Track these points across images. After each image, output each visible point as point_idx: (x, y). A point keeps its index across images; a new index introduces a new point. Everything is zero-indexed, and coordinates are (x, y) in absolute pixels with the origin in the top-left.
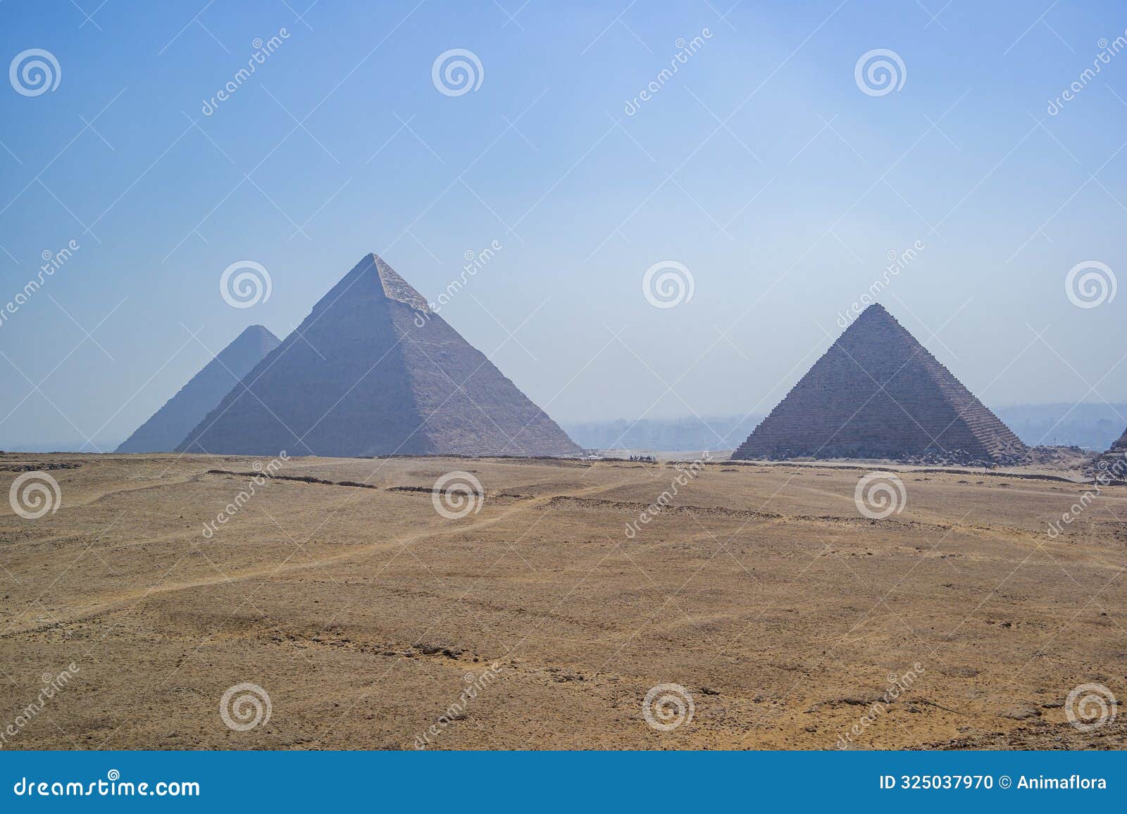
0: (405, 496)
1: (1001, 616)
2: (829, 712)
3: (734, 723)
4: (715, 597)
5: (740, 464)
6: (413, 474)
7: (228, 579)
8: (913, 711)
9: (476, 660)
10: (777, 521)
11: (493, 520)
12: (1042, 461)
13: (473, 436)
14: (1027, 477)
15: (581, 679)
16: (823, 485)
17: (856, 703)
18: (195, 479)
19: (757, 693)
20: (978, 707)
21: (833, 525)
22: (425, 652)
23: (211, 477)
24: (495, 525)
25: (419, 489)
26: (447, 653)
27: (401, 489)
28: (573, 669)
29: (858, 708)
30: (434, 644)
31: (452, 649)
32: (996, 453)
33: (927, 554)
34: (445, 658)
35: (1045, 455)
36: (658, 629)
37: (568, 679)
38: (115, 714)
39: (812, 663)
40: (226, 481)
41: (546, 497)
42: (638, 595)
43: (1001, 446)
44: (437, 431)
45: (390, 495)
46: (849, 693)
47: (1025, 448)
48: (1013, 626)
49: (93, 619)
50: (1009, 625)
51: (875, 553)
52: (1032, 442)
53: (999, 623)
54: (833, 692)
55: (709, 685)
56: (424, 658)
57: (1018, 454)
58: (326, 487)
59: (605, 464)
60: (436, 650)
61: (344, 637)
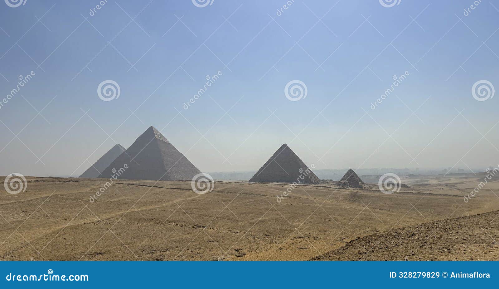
0: (171, 190)
1: (328, 219)
2: (296, 240)
3: (275, 242)
4: (261, 214)
5: (252, 183)
6: (171, 185)
7: (137, 210)
8: (315, 239)
9: (211, 229)
10: (267, 197)
11: (197, 196)
12: (324, 183)
13: (180, 175)
14: (321, 187)
15: (237, 232)
16: (274, 188)
17: (302, 237)
18: (113, 185)
19: (278, 235)
20: (329, 238)
22: (197, 227)
23: (117, 185)
24: (199, 197)
25: (175, 188)
26: (203, 227)
27: (170, 188)
28: (235, 230)
29: (302, 239)
30: (199, 225)
31: (204, 226)
32: (313, 181)
33: (305, 204)
34: (203, 228)
35: (325, 181)
37: (234, 233)
38: (129, 241)
39: (289, 229)
40: (122, 186)
42: (243, 213)
43: (314, 179)
44: (171, 174)
45: (168, 190)
46: (299, 235)
47: (320, 180)
48: (331, 221)
49: (109, 219)
50: (330, 220)
51: (293, 204)
52: (321, 178)
53: (327, 220)
54: (296, 235)
55: (267, 234)
56: (197, 228)
57: (318, 182)
58: (150, 188)
59: (219, 183)
60: (200, 226)
61: (176, 223)
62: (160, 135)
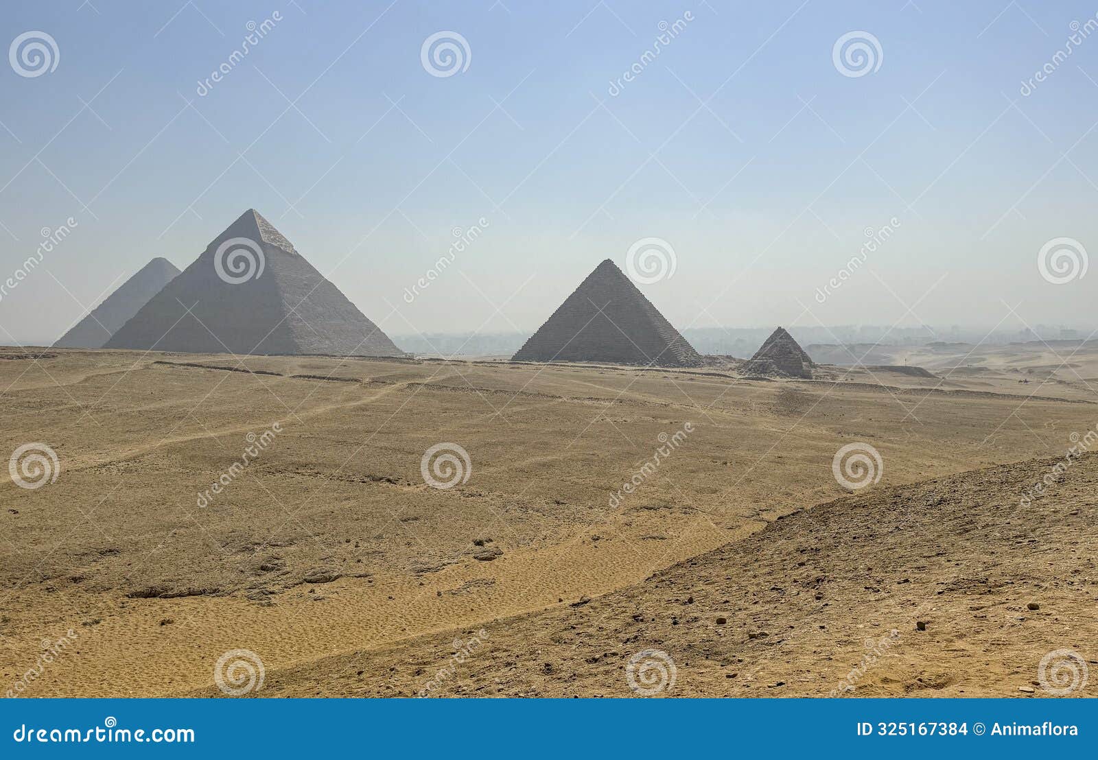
0: (304, 382)
1: (719, 458)
2: (635, 514)
3: (582, 521)
4: (544, 446)
5: (521, 364)
6: (304, 367)
7: (212, 435)
8: (685, 513)
9: (409, 485)
10: (560, 400)
11: (373, 398)
12: (710, 364)
13: (327, 342)
14: (703, 374)
15: (480, 495)
16: (577, 378)
17: (651, 509)
18: (147, 367)
19: (589, 502)
20: (723, 510)
21: (596, 403)
22: (374, 480)
23: (155, 366)
24: (377, 401)
25: (314, 377)
26: (389, 480)
27: (300, 376)
28: (474, 489)
29: (652, 512)
30: (380, 475)
31: (391, 478)
32: (682, 359)
33: (659, 421)
34: (388, 484)
35: (712, 360)
36: (517, 465)
37: (472, 495)
40: (171, 369)
41: (405, 383)
42: (495, 444)
43: (685, 355)
44: (302, 338)
45: (294, 381)
46: (645, 502)
47: (700, 357)
48: (728, 464)
49: (134, 459)
50: (726, 463)
51: (629, 420)
52: (702, 351)
53: (719, 463)
54: (636, 502)
55: (559, 499)
56: (374, 484)
57: (696, 360)
58: (246, 375)
59: (431, 362)
60: (381, 479)
61: (316, 471)
62: (275, 233)
